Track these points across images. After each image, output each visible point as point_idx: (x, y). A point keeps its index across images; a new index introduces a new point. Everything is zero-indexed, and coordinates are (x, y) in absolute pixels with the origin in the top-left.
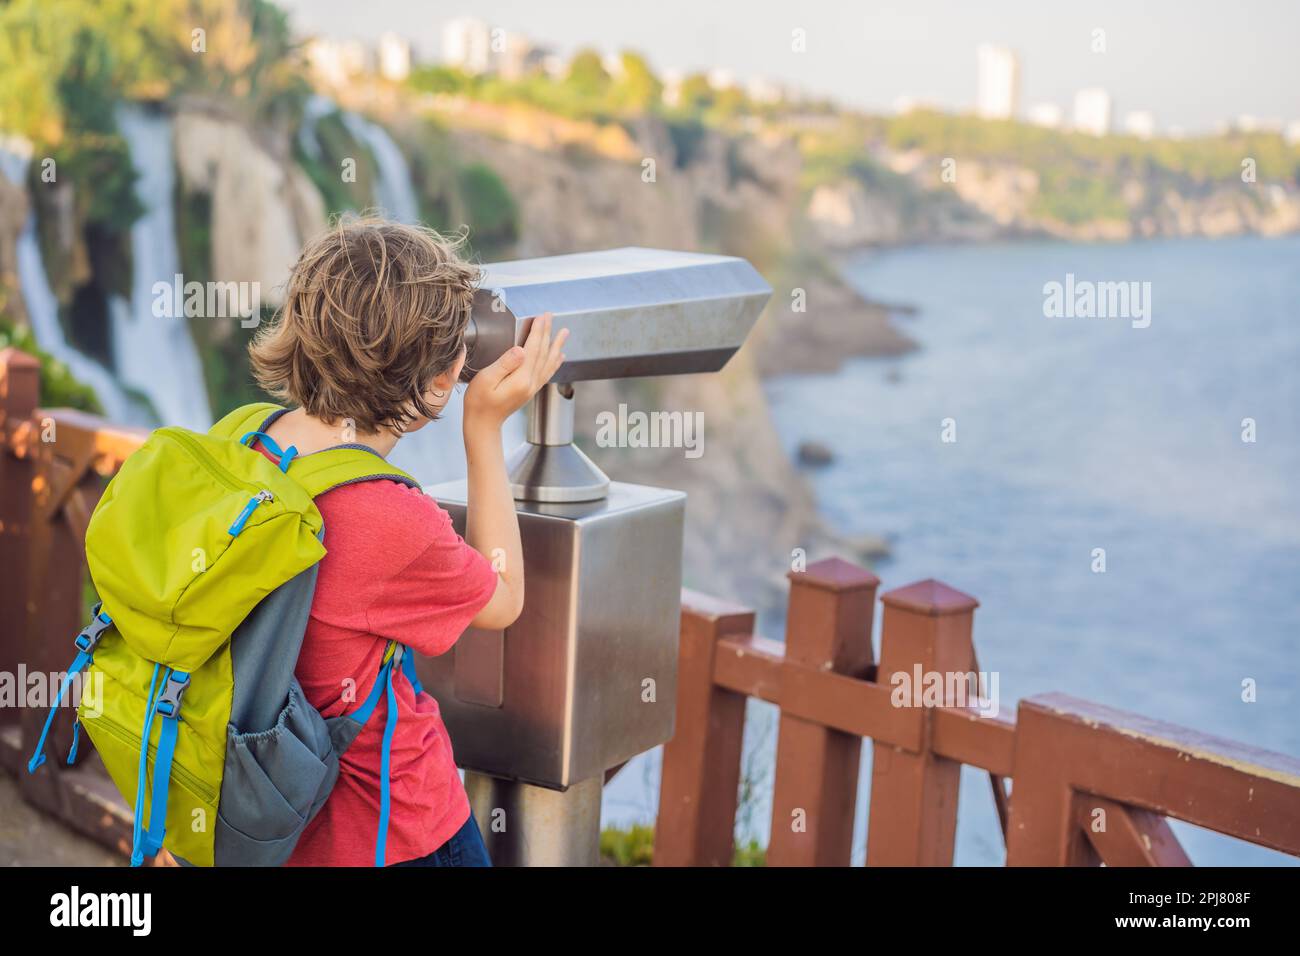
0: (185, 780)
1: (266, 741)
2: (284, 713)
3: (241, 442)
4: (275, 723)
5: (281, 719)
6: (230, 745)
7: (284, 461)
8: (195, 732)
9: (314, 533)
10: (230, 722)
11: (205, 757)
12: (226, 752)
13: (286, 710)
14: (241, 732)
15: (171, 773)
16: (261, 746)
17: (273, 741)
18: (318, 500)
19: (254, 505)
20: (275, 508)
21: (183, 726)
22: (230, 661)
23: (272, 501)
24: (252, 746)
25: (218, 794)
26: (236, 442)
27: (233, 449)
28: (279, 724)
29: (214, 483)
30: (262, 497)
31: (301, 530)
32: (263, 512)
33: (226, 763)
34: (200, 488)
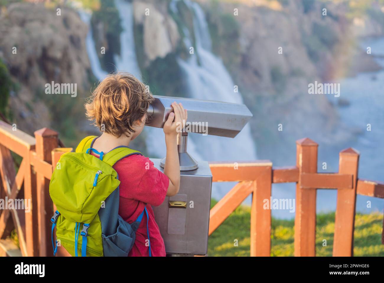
0: (91, 251)
1: (114, 237)
2: (118, 228)
3: (87, 153)
4: (116, 231)
5: (118, 230)
6: (104, 240)
7: (101, 157)
8: (92, 238)
9: (115, 178)
10: (102, 233)
11: (97, 244)
12: (103, 242)
13: (119, 227)
14: (106, 236)
15: (87, 250)
16: (113, 239)
17: (116, 237)
18: (114, 167)
19: (97, 176)
20: (103, 175)
21: (89, 237)
22: (99, 217)
23: (102, 173)
24: (111, 239)
25: (103, 253)
26: (85, 153)
27: (85, 156)
28: (117, 232)
29: (83, 168)
30: (99, 173)
31: (112, 178)
32: (100, 177)
33: (103, 244)
34: (79, 171)
